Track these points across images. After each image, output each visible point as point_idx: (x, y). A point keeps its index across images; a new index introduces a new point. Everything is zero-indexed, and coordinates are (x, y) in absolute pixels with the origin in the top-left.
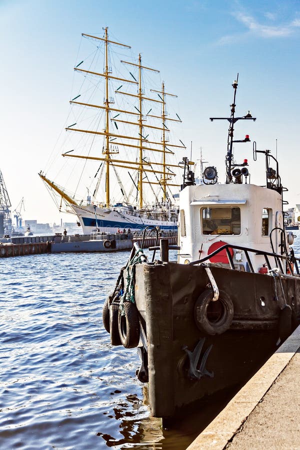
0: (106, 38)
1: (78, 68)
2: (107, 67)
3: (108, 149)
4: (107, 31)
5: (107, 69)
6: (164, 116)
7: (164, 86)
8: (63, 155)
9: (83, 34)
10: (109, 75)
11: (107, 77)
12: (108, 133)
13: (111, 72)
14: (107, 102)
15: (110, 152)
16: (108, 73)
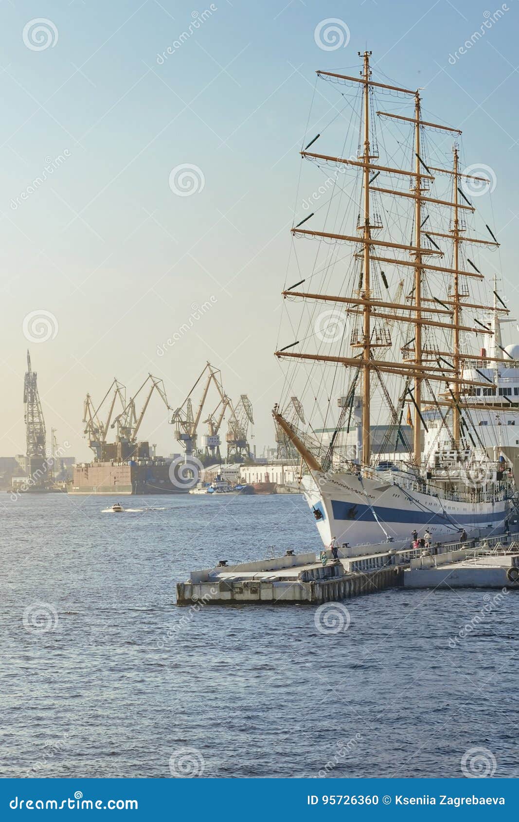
0: (367, 76)
1: (309, 150)
2: (367, 143)
3: (367, 337)
4: (367, 60)
5: (368, 149)
6: (457, 231)
7: (457, 157)
8: (279, 355)
9: (319, 72)
10: (372, 162)
11: (367, 168)
12: (368, 299)
13: (376, 155)
14: (368, 227)
15: (372, 343)
16: (369, 158)
